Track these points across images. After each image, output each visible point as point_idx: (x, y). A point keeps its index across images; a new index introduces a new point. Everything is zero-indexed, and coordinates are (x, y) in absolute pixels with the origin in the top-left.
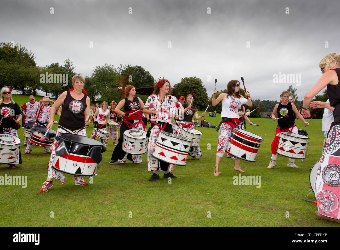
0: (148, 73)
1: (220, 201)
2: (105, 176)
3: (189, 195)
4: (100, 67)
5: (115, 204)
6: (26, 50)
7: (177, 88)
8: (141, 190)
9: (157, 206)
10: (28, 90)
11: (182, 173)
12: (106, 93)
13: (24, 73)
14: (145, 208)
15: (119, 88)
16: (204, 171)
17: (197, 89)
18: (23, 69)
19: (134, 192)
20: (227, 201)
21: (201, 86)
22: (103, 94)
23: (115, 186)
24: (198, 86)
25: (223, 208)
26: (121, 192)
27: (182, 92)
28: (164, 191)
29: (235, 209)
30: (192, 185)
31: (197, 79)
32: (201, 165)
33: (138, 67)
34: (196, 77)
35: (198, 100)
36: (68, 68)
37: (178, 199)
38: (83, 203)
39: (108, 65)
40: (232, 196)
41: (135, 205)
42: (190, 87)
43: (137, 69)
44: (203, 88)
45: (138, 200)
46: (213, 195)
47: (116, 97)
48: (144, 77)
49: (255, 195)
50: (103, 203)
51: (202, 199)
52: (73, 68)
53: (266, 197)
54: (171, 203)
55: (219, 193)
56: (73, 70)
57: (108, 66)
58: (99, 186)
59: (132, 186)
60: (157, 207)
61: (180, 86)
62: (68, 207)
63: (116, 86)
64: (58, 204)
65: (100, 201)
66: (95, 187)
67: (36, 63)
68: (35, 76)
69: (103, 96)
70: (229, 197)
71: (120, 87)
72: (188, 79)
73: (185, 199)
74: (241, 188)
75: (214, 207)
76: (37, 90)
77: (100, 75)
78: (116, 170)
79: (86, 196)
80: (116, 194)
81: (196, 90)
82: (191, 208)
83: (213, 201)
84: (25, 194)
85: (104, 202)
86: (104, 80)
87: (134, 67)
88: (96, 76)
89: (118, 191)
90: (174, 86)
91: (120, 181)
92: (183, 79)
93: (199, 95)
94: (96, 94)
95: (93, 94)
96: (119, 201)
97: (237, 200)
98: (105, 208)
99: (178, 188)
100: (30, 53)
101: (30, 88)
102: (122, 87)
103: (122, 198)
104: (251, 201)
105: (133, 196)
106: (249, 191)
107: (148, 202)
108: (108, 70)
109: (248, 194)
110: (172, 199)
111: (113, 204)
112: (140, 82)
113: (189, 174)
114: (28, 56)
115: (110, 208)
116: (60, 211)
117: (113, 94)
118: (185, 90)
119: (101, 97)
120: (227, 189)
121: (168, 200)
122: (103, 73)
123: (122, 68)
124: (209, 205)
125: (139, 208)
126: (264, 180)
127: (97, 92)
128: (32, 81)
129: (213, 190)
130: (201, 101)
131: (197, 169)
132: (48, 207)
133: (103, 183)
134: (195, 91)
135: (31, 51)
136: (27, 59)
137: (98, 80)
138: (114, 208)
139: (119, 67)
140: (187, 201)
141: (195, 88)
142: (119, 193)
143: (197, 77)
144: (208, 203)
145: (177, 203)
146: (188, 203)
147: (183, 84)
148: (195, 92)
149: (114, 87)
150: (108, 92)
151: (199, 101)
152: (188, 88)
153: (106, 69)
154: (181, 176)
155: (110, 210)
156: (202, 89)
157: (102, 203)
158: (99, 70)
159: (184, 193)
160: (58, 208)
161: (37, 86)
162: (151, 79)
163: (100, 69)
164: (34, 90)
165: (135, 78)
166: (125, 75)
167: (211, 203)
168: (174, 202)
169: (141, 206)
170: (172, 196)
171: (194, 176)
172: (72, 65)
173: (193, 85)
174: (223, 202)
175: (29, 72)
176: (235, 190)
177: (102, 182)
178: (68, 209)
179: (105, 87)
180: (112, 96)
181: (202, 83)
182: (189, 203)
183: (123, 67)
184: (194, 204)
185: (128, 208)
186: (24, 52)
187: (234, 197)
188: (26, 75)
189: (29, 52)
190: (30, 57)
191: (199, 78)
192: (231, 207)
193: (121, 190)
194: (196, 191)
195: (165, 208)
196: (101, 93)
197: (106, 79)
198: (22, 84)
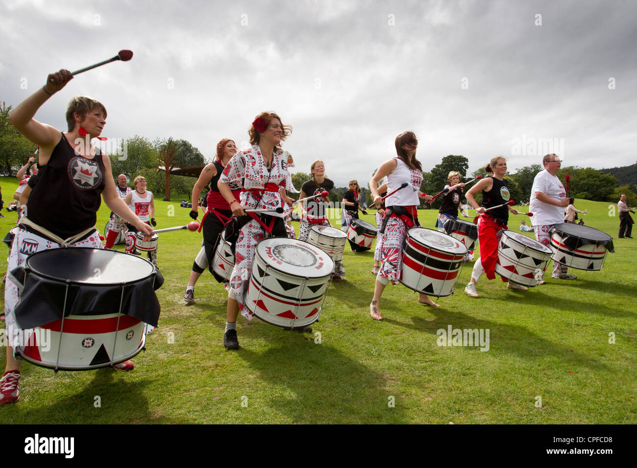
0: (196, 149)
33: (183, 141)
39: (140, 138)
43: (180, 144)
48: (191, 154)
123: (160, 143)
139: (156, 141)
149: (149, 167)
153: (138, 142)
162: (200, 158)
166: (163, 151)
183: (161, 140)
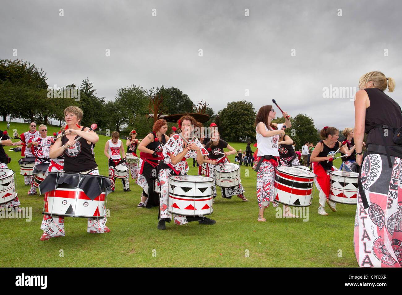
0: (187, 96)
1: (275, 253)
2: (130, 221)
3: (235, 245)
4: (127, 89)
5: (141, 255)
6: (36, 69)
7: (222, 115)
8: (174, 238)
9: (194, 258)
10: (38, 118)
11: (227, 218)
12: (134, 122)
13: (33, 97)
14: (180, 260)
15: (150, 115)
16: (255, 216)
17: (247, 116)
18: (32, 92)
19: (166, 241)
20: (284, 253)
21: (253, 112)
22: (130, 123)
23: (142, 234)
24: (249, 113)
25: (279, 262)
26: (149, 241)
27: (228, 120)
28: (203, 240)
29: (295, 263)
30: (240, 233)
31: (247, 103)
32: (252, 208)
33: (174, 89)
34: (246, 102)
35: (248, 129)
36: (87, 90)
37: (221, 250)
38: (101, 254)
40: (290, 247)
41: (166, 257)
42: (238, 114)
43: (172, 92)
44: (254, 115)
45: (170, 251)
46: (266, 245)
47: (146, 126)
48: (181, 101)
49: (320, 245)
50: (126, 253)
51: (253, 250)
52: (93, 91)
53: (336, 248)
54: (212, 255)
55: (275, 242)
56: (94, 93)
57: (137, 88)
58: (122, 233)
59: (163, 234)
60: (194, 260)
61: (226, 113)
62: (81, 259)
63: (147, 112)
64: (68, 255)
65: (123, 252)
66: (117, 235)
67: (48, 84)
68: (46, 101)
69: (130, 124)
70: (287, 247)
71: (151, 113)
72: (236, 103)
73: (231, 249)
74: (303, 237)
75: (268, 259)
76: (48, 118)
77: (127, 99)
78: (144, 215)
79: (105, 245)
80: (143, 243)
81: (246, 118)
82: (238, 260)
83: (266, 252)
84: (29, 242)
85: (128, 253)
86: (131, 105)
87: (169, 89)
88: (122, 100)
89: (145, 239)
90: (219, 113)
91: (149, 227)
92: (230, 103)
93: (249, 124)
94: (121, 122)
95: (118, 123)
96: (146, 252)
97: (298, 251)
98: (128, 260)
99: (222, 236)
100: (41, 73)
101: (40, 115)
102: (153, 114)
103: (150, 248)
104: (315, 253)
105: (164, 245)
106: (314, 240)
107: (183, 253)
108: (136, 93)
109: (312, 244)
110: (214, 249)
111: (138, 255)
112: (176, 108)
113: (236, 219)
114: (39, 76)
115: (134, 260)
116: (71, 263)
117: (143, 123)
118: (232, 118)
119: (127, 126)
120: (285, 238)
121: (209, 250)
122: (130, 96)
123: (154, 91)
124: (261, 258)
125: (171, 260)
126: (333, 228)
127: (123, 120)
128: (42, 107)
129: (266, 238)
130: (252, 131)
131: (246, 214)
132: (56, 258)
133: (127, 230)
134: (244, 118)
135: (42, 70)
136: (37, 80)
137: (124, 105)
138: (140, 259)
140: (232, 252)
141: (245, 115)
142: (147, 242)
143: (248, 101)
144: (260, 254)
145: (221, 254)
146: (234, 255)
147: (229, 110)
148: (245, 121)
149: (143, 114)
150: (137, 120)
151: (250, 131)
152: (236, 115)
153: (134, 91)
154: (227, 222)
155: (135, 263)
156: (253, 117)
157: (124, 254)
158: (125, 94)
159: (229, 242)
160: (68, 260)
161: (48, 113)
162: (190, 105)
163: (126, 92)
164: (46, 117)
165: (170, 103)
166: (157, 99)
167: (264, 255)
168: (217, 253)
169: (173, 258)
170: (214, 246)
171: (243, 222)
172: (92, 87)
173: (242, 111)
174: (279, 253)
175: (39, 96)
176: (295, 239)
177: (126, 228)
178: (81, 261)
179: (133, 114)
180: (141, 125)
181: (254, 108)
182: (236, 255)
183: (155, 89)
184: (242, 256)
185: (157, 260)
186: (33, 71)
187: (294, 248)
188: (36, 100)
189: (39, 71)
190: (41, 77)
191: (250, 103)
192: (290, 260)
193: (149, 238)
194: (244, 240)
195: (204, 260)
196: (127, 122)
197: (134, 104)
198: (30, 111)
